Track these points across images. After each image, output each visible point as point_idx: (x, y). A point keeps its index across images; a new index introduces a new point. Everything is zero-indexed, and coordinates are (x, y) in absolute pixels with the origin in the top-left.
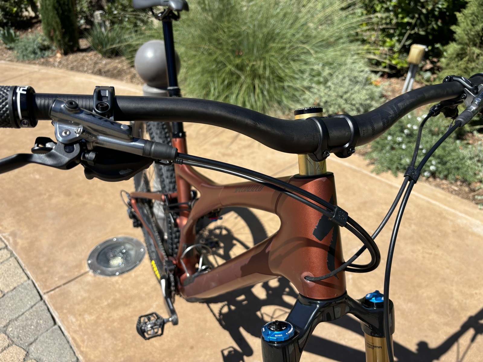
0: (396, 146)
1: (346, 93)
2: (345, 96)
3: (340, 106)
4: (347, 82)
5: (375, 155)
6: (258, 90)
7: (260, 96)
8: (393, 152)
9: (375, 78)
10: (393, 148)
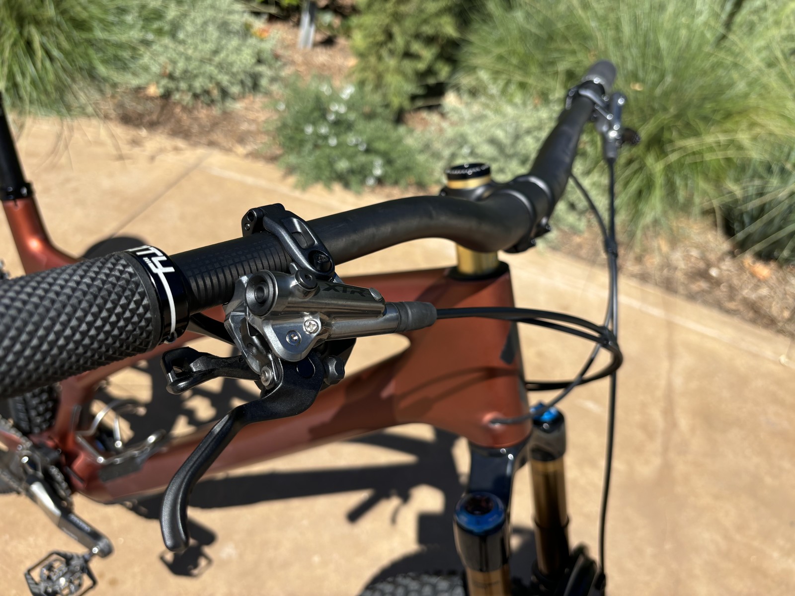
0: (320, 142)
1: (216, 52)
2: (217, 59)
3: (211, 78)
4: (213, 32)
5: (292, 159)
6: (40, 53)
7: (48, 64)
8: (318, 153)
9: (259, 24)
10: (316, 146)
